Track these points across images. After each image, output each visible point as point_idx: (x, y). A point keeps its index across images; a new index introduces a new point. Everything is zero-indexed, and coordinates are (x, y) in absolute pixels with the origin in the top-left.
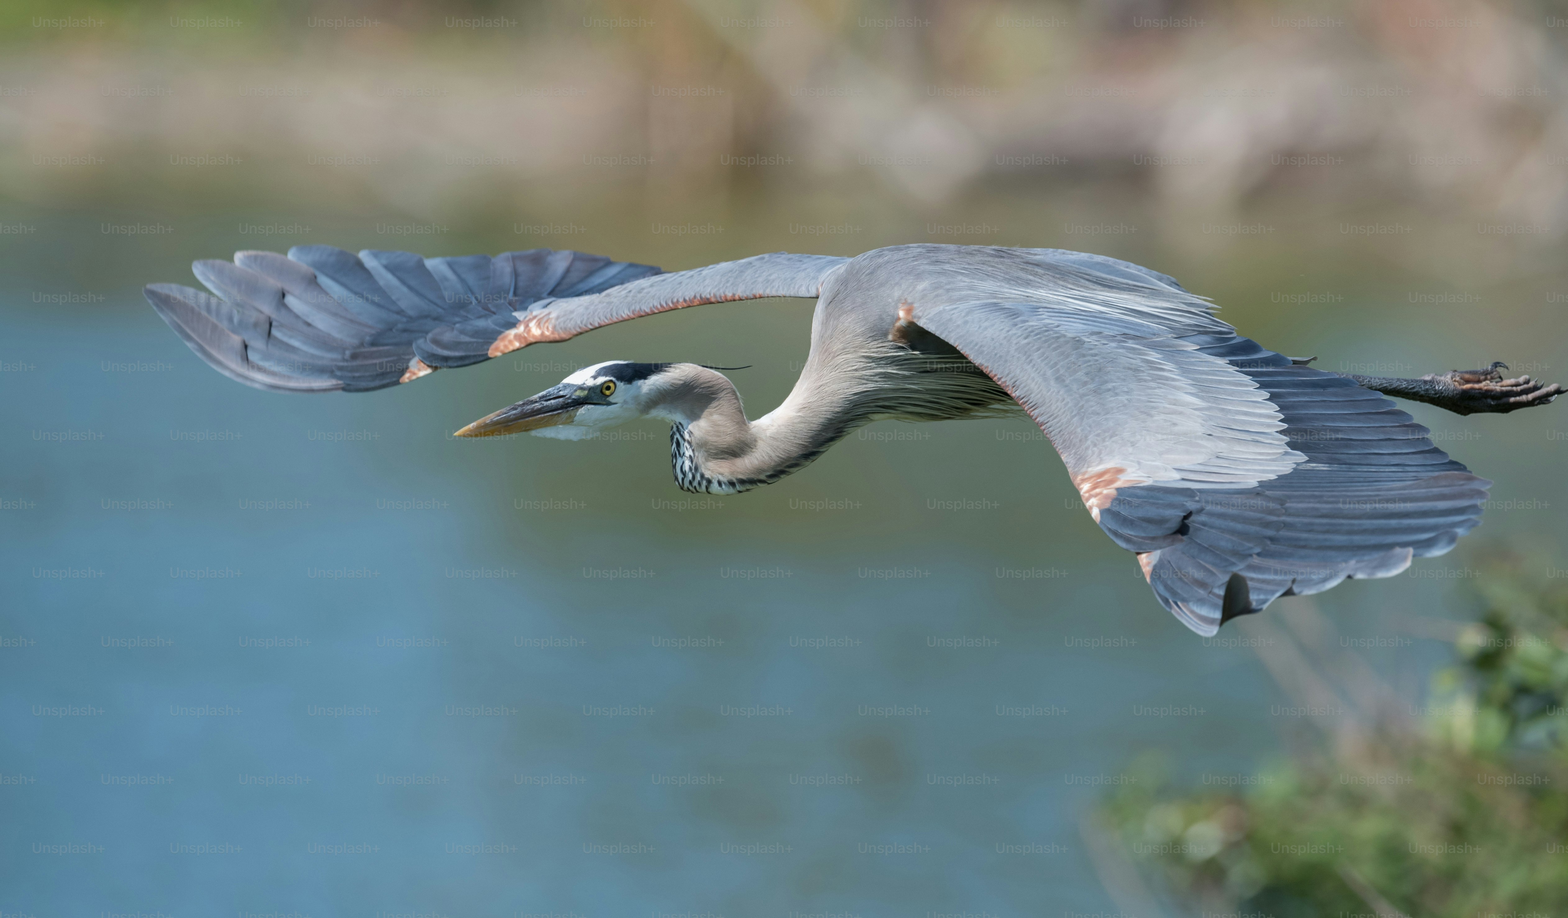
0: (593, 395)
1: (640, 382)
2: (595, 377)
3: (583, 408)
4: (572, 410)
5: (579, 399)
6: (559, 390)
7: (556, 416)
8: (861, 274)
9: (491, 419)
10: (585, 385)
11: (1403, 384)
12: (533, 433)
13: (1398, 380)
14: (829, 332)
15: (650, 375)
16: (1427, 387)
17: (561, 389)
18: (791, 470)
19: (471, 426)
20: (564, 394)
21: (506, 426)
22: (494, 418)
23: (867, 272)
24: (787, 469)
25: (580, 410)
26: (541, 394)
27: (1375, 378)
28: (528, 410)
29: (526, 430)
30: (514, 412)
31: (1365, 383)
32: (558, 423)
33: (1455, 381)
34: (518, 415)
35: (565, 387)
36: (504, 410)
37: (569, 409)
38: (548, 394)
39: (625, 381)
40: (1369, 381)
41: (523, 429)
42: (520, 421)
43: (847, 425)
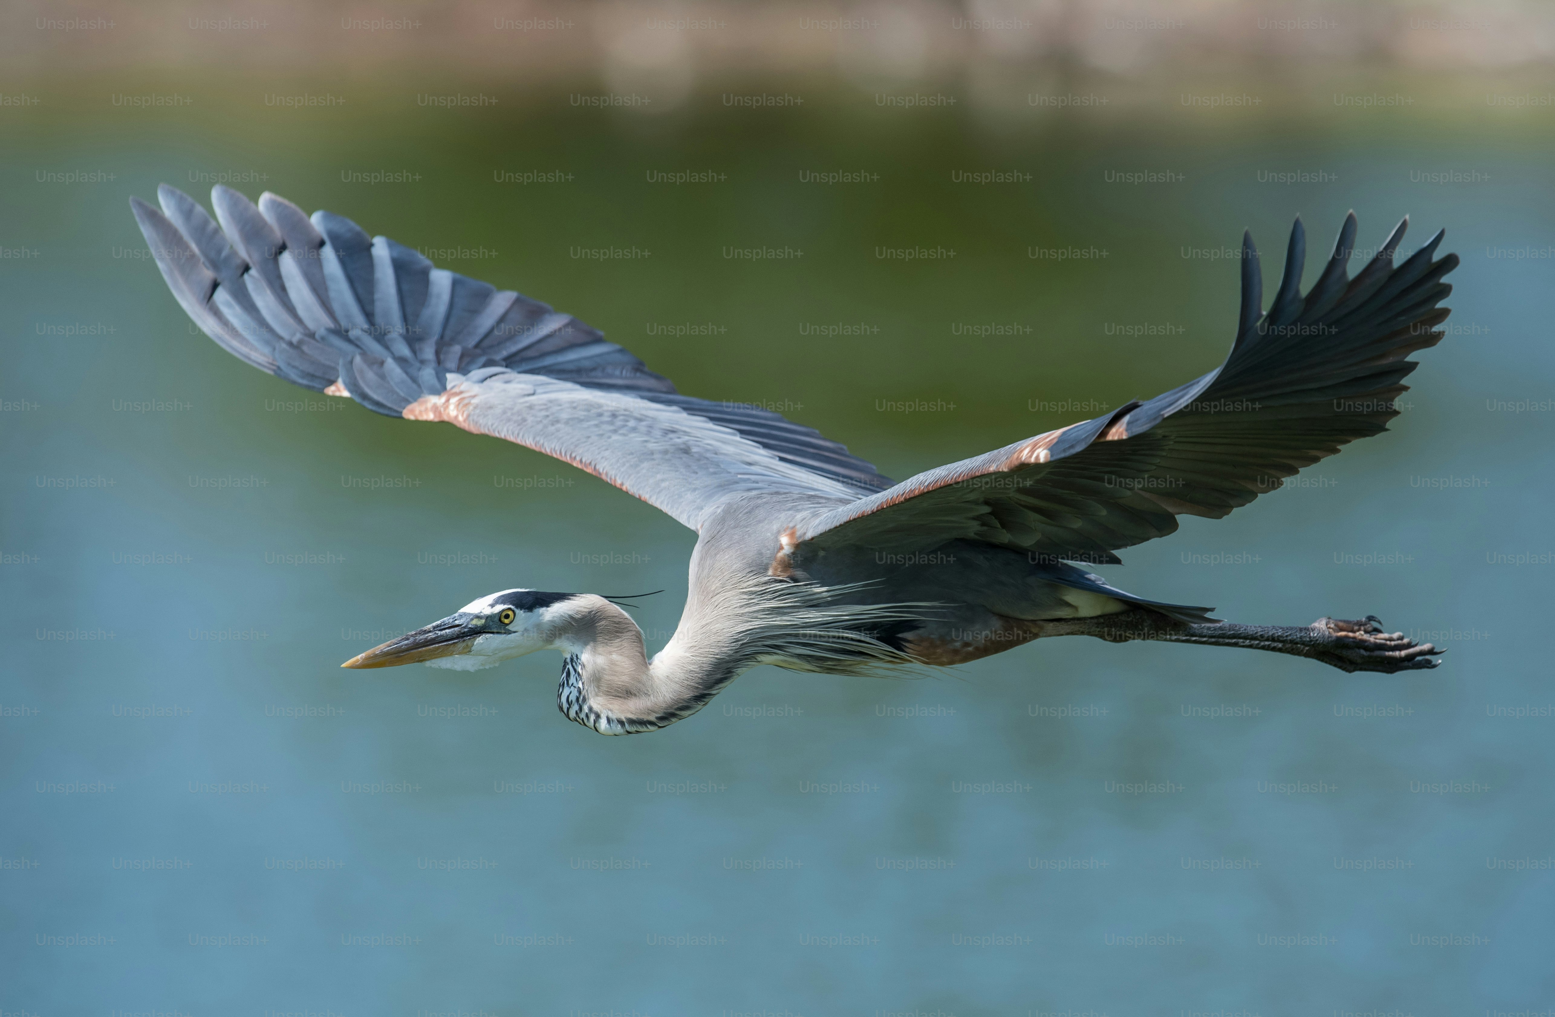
0: (491, 623)
1: (542, 610)
2: (492, 606)
3: (481, 637)
4: (469, 639)
5: (476, 628)
6: (454, 619)
7: (452, 646)
8: (738, 513)
9: (381, 650)
10: (482, 614)
11: (1278, 631)
12: (428, 664)
13: (1274, 627)
14: (706, 571)
15: (552, 603)
16: (1302, 634)
17: (456, 618)
18: (683, 713)
19: (359, 657)
20: (460, 623)
21: (397, 657)
22: (384, 649)
23: (745, 511)
24: (678, 712)
25: (478, 639)
26: (434, 624)
27: (1251, 627)
28: (421, 640)
29: (418, 661)
30: (406, 642)
31: (1241, 632)
32: (454, 653)
33: (1330, 628)
34: (410, 645)
35: (461, 616)
36: (394, 641)
37: (465, 638)
38: (442, 624)
39: (525, 609)
40: (1245, 630)
41: (417, 659)
42: (412, 651)
43: (738, 664)
